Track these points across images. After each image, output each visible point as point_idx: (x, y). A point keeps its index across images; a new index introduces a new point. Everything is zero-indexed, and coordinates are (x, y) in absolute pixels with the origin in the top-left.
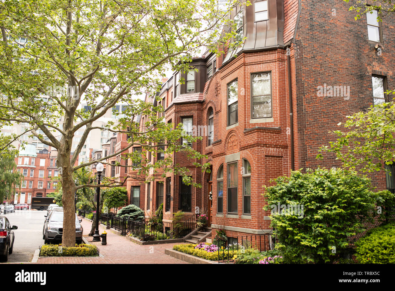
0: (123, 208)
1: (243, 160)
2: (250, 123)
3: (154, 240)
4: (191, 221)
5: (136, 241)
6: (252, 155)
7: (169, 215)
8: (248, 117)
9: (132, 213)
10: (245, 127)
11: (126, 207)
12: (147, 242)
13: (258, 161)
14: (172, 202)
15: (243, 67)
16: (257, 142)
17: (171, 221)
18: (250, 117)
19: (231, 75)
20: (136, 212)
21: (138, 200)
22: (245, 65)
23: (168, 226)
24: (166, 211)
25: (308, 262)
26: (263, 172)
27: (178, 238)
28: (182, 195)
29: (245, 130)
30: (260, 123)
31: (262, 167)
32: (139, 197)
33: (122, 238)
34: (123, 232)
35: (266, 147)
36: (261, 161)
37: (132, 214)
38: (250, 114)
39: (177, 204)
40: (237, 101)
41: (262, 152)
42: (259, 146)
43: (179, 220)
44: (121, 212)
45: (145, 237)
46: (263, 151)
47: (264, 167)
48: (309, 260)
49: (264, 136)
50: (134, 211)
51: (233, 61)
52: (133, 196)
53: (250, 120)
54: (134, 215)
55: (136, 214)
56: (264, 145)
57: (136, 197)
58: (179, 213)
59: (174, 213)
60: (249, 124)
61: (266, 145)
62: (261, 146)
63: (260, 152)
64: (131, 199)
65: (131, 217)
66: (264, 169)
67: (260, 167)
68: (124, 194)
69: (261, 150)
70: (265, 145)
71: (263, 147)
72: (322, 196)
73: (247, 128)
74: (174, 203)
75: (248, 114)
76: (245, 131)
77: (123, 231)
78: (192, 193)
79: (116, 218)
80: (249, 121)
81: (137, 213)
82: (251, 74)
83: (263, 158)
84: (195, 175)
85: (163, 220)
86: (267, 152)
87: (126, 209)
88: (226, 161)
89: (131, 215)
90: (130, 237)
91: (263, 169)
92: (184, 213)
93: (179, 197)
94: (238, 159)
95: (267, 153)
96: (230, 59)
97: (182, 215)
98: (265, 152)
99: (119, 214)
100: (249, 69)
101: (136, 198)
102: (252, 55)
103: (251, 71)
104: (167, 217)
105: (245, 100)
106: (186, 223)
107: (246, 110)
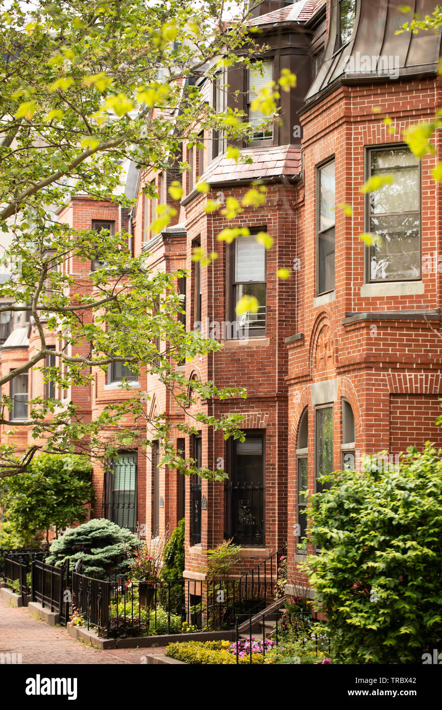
0: (69, 532)
1: (343, 403)
2: (362, 295)
3: (140, 635)
4: (262, 576)
5: (91, 638)
6: (358, 391)
7: (198, 555)
8: (356, 279)
9: (99, 550)
10: (348, 309)
11: (79, 529)
12: (119, 640)
13: (367, 410)
14: (205, 514)
15: (345, 126)
16: (368, 356)
17: (202, 576)
18: (362, 279)
19: (322, 141)
20: (115, 546)
21: (132, 500)
22: (348, 123)
23: (198, 594)
24: (192, 544)
25: (367, 661)
26: (383, 440)
27: (222, 629)
28: (234, 491)
29: (347, 316)
30: (388, 298)
31: (380, 425)
32: (133, 488)
33: (57, 632)
34: (61, 614)
35: (394, 369)
36: (376, 410)
37: (99, 554)
38: (362, 269)
39: (221, 521)
40: (333, 227)
41: (379, 385)
42: (370, 368)
43: (223, 571)
44: (62, 547)
45: (112, 627)
46: (382, 380)
47: (386, 425)
48: (368, 657)
49: (386, 339)
50: (109, 540)
51: (325, 101)
52: (113, 486)
53: (362, 288)
54: (107, 554)
55: (114, 552)
56: (387, 366)
57: (122, 489)
58: (224, 549)
59: (211, 551)
60: (360, 299)
61: (392, 366)
62: (378, 369)
63: (373, 385)
64: (105, 495)
65: (98, 563)
66: (386, 430)
67: (372, 426)
68: (80, 480)
69: (376, 380)
70: (391, 364)
71: (385, 369)
72: (392, 519)
73: (354, 309)
74: (210, 517)
75: (356, 269)
76: (349, 320)
77: (61, 610)
78: (267, 483)
79: (45, 566)
80: (359, 289)
81: (115, 549)
82: (368, 149)
83: (384, 401)
84: (274, 425)
85: (186, 574)
86: (395, 383)
87: (79, 534)
88: (313, 403)
89: (96, 557)
90: (77, 627)
91: (383, 430)
92: (239, 548)
93: (226, 499)
94: (335, 398)
95: (396, 388)
96: (320, 91)
97: (234, 557)
98: (391, 385)
99: (56, 553)
100: (360, 133)
101: (124, 494)
102: (369, 93)
103: (365, 139)
104: (194, 564)
105: (347, 229)
106: (243, 580)
107: (350, 259)
